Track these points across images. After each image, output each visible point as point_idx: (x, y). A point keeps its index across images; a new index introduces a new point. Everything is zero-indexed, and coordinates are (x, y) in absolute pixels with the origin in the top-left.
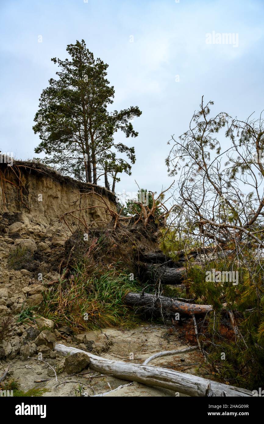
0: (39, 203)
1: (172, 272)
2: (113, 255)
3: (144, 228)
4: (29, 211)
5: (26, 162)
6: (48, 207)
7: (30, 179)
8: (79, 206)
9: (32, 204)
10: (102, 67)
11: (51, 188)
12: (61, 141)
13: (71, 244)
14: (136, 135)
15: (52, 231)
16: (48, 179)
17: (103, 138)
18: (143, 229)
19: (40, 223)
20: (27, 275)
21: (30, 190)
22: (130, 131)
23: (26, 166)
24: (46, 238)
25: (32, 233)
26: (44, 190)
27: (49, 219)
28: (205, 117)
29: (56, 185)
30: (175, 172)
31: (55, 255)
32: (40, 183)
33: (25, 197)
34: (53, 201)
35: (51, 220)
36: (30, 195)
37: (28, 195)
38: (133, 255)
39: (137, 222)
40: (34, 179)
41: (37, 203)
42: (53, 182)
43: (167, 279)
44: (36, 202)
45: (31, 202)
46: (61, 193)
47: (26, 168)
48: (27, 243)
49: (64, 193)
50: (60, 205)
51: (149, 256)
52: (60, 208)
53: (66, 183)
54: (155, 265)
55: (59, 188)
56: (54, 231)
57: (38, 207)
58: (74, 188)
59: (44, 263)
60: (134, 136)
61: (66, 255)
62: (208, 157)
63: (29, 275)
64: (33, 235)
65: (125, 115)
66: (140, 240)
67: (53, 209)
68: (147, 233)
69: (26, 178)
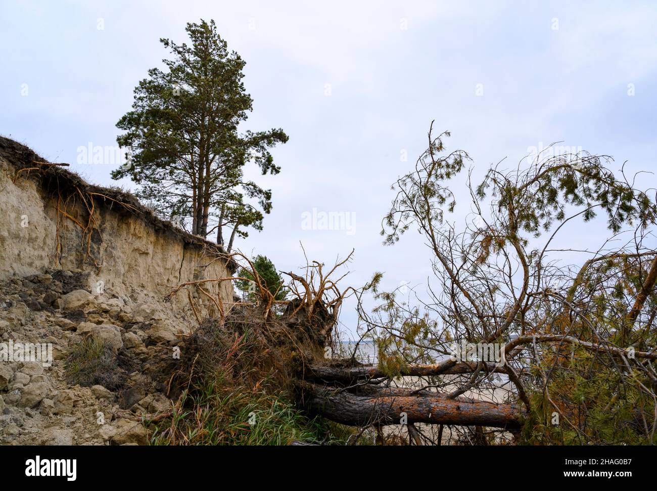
0: (118, 260)
1: (361, 403)
2: (261, 366)
3: (308, 321)
4: (97, 272)
5: (106, 190)
6: (129, 267)
7: (108, 217)
8: (179, 271)
9: (105, 260)
10: (239, 64)
11: (140, 237)
12: (158, 165)
13: (198, 343)
14: (276, 170)
15: (146, 312)
16: (139, 222)
17: (228, 168)
18: (306, 323)
19: (117, 295)
20: (104, 397)
21: (105, 236)
22: (268, 165)
23: (106, 195)
24: (134, 323)
25: (106, 312)
26: (129, 239)
27: (130, 289)
28: (432, 156)
29: (148, 233)
30: (396, 236)
31: (158, 361)
32: (124, 226)
33: (95, 246)
34: (139, 258)
35: (133, 291)
36: (104, 245)
37: (100, 244)
38: (292, 367)
39: (297, 310)
40: (115, 218)
41: (114, 260)
42: (144, 228)
43: (352, 416)
44: (112, 256)
45: (104, 257)
46: (154, 248)
47: (106, 198)
48: (105, 333)
49: (159, 247)
50: (149, 266)
51: (319, 372)
52: (148, 270)
53: (164, 232)
54: (329, 388)
55: (153, 238)
56: (147, 313)
57: (114, 266)
58: (175, 241)
59: (137, 374)
60: (274, 172)
61: (186, 363)
62: (439, 218)
63: (108, 398)
64: (108, 315)
65: (263, 140)
66: (302, 342)
67: (137, 272)
68: (312, 331)
69: (102, 215)
